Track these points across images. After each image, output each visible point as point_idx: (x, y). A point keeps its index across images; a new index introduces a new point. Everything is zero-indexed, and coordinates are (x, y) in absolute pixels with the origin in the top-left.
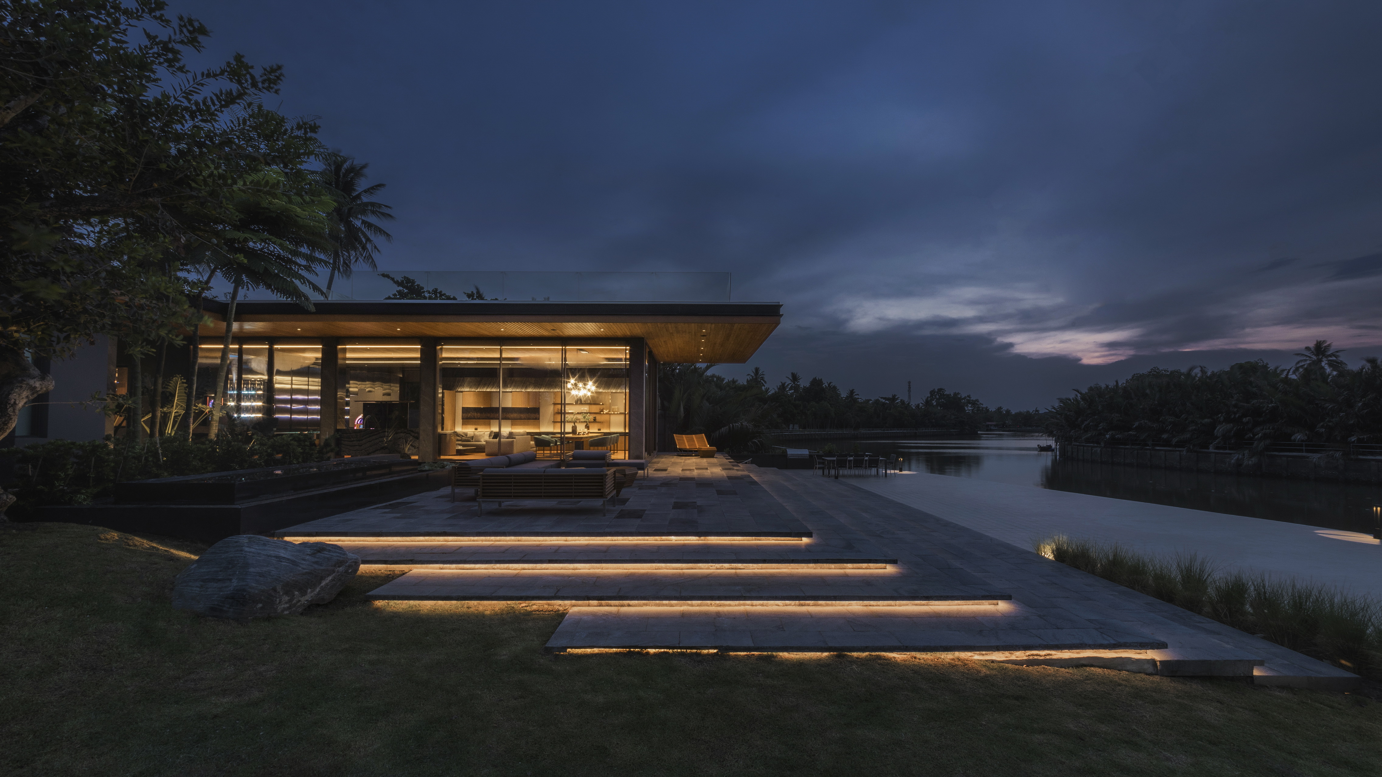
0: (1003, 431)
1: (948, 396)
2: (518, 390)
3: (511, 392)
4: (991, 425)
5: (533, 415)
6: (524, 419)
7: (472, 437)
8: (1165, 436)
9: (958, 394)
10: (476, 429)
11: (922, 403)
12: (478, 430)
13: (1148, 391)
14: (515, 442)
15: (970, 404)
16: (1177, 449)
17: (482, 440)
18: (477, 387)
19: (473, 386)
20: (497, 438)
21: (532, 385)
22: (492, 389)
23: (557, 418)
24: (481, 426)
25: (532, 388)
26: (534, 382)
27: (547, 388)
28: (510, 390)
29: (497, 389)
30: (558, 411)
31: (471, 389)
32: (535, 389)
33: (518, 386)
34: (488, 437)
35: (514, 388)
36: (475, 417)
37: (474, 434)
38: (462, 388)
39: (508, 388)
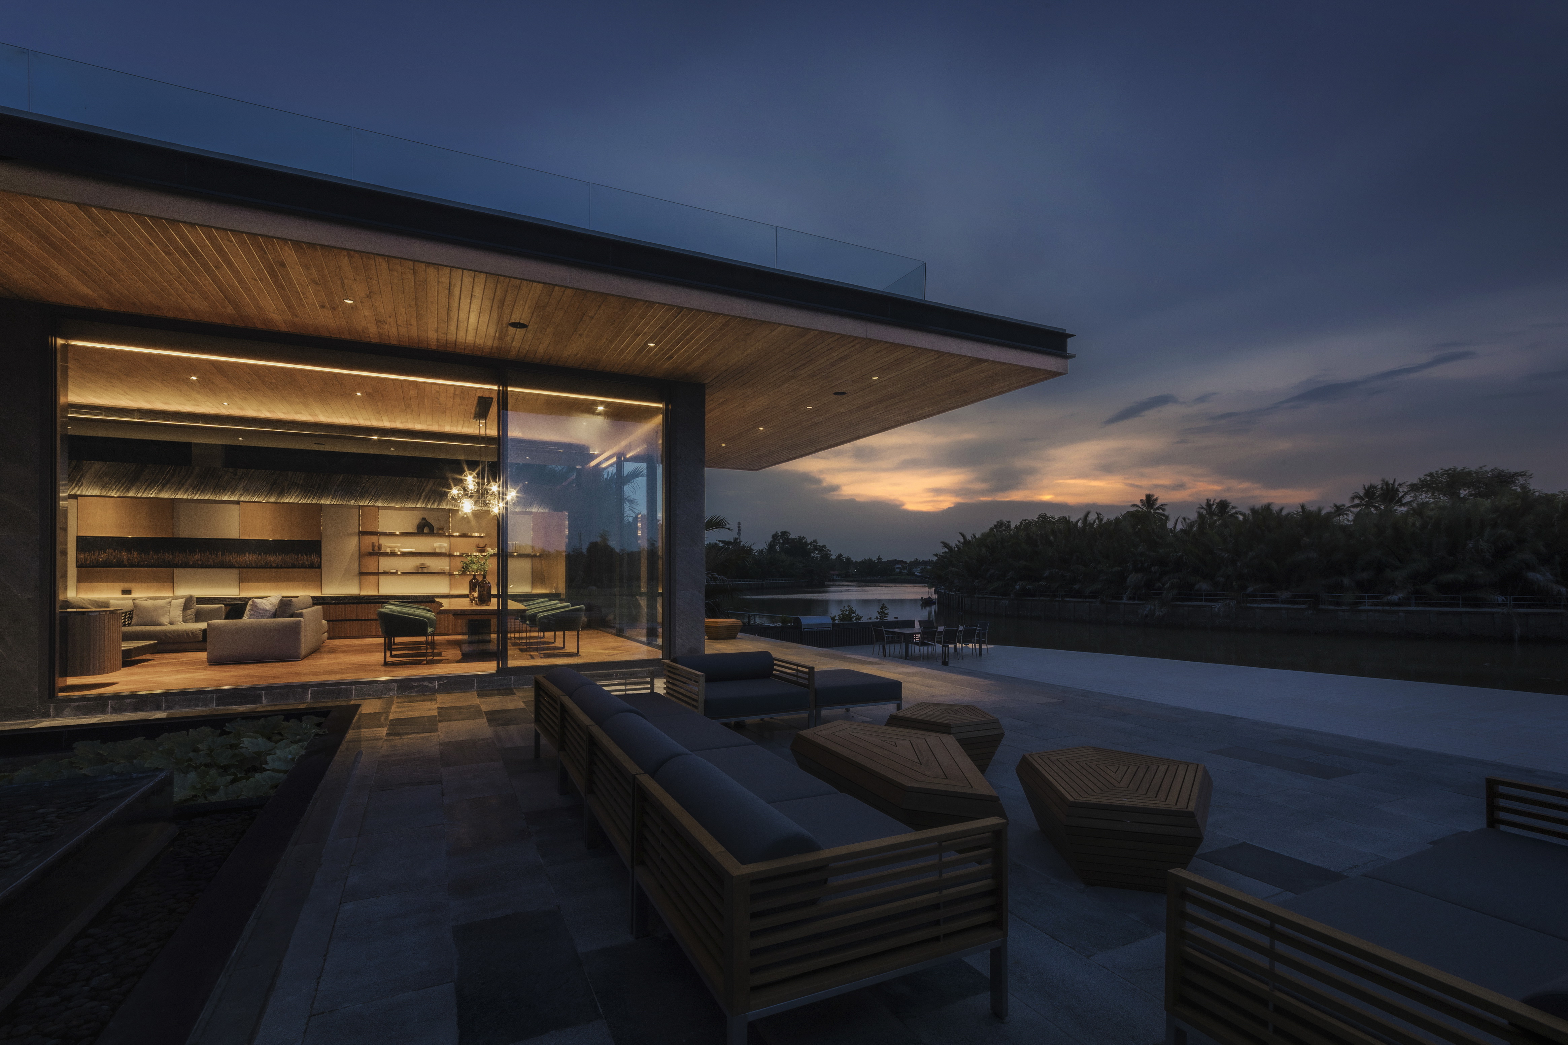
0: (847, 582)
1: (793, 540)
2: (256, 499)
3: (238, 502)
4: (834, 575)
5: (303, 559)
6: (277, 567)
7: (130, 614)
8: (1077, 586)
9: (803, 538)
10: (127, 592)
11: (766, 549)
12: (135, 594)
13: (1052, 538)
14: (303, 624)
15: (817, 550)
16: (1087, 600)
17: (165, 620)
18: (126, 486)
19: (113, 482)
20: (240, 616)
21: (297, 489)
22: (177, 494)
23: (371, 564)
24: (141, 583)
25: (297, 496)
26: (302, 481)
27: (339, 497)
28: (233, 498)
29: (193, 493)
30: (373, 550)
31: (107, 491)
32: (305, 498)
33: (256, 488)
34: (180, 613)
35: (245, 493)
36: (123, 561)
37: (135, 606)
38: (75, 487)
39: (228, 492)
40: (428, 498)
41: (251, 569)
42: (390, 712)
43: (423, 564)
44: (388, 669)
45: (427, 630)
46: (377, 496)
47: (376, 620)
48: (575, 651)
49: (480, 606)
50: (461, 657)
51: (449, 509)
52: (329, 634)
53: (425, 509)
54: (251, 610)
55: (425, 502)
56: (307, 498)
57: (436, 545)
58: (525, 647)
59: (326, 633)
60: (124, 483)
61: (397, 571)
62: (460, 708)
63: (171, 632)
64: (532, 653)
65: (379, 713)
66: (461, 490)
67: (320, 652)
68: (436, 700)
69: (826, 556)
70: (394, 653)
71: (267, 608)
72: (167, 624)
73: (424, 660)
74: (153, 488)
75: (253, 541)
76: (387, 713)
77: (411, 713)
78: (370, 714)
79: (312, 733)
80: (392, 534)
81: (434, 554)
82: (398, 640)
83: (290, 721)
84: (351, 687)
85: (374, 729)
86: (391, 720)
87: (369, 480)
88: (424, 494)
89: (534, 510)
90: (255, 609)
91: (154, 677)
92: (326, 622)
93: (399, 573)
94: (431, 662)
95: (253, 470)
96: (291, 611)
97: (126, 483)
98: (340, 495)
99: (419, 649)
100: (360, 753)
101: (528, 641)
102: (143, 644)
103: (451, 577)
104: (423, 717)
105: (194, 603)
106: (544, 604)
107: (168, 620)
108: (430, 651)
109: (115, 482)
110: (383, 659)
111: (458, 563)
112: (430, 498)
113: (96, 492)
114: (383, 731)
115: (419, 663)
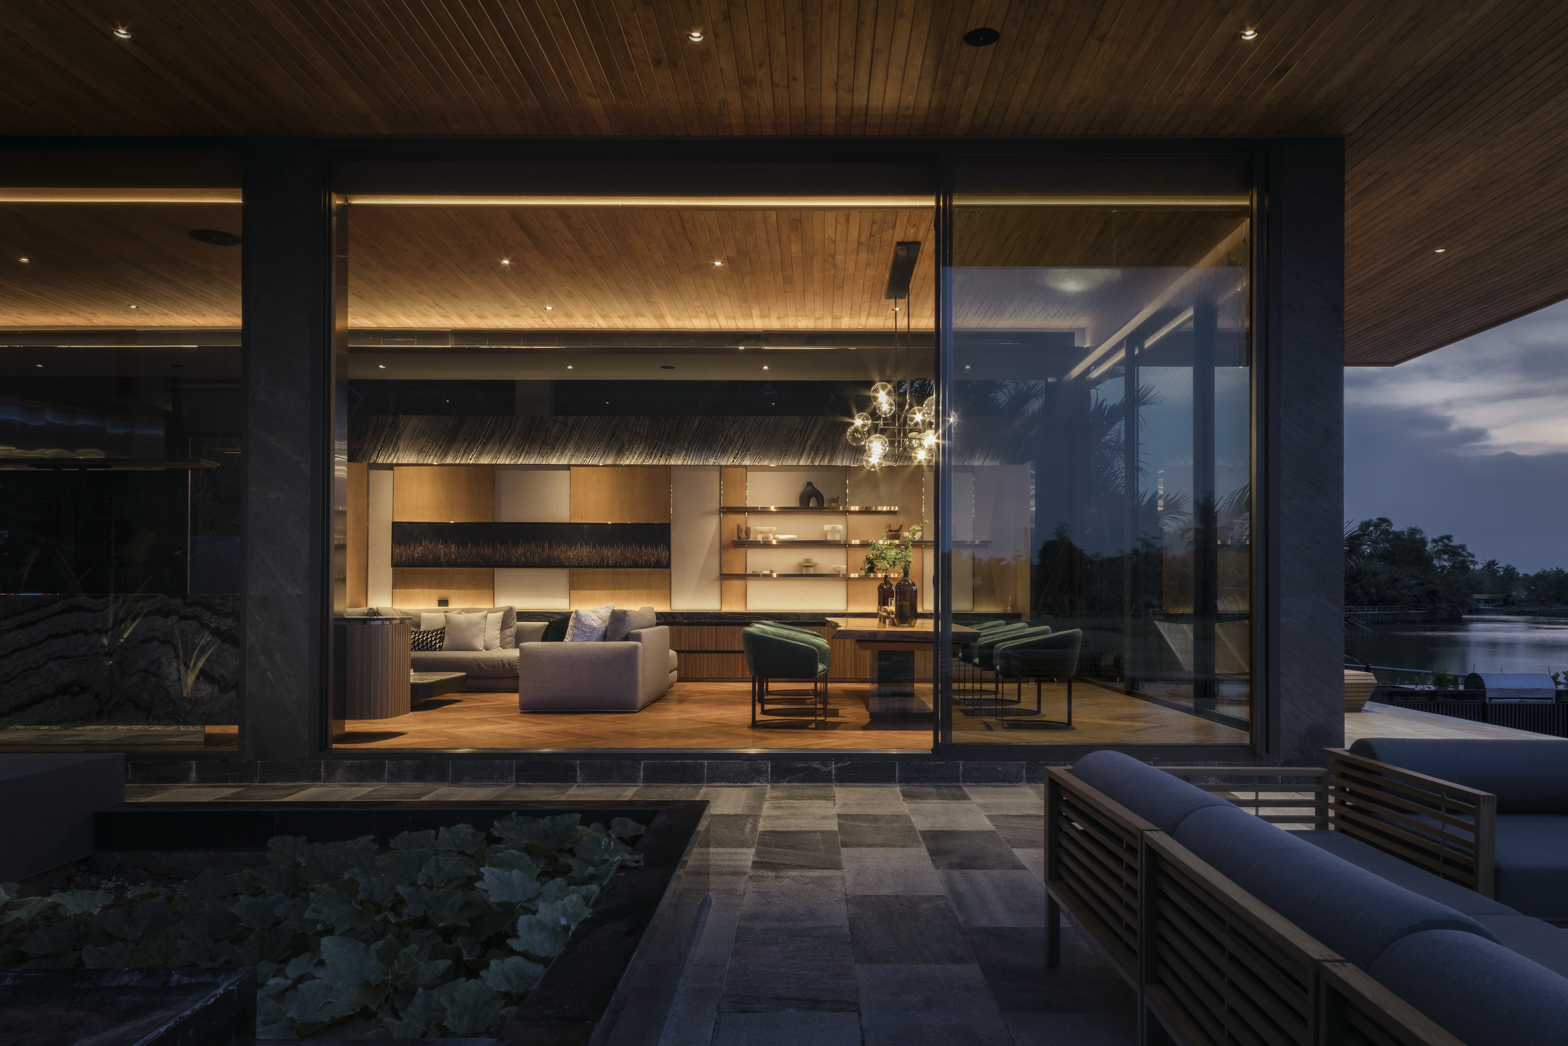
2: (590, 461)
3: (568, 467)
5: (648, 553)
6: (616, 566)
7: (441, 633)
10: (443, 602)
12: (451, 606)
14: (640, 652)
17: (479, 643)
18: (444, 449)
19: (430, 444)
20: (561, 638)
21: (640, 443)
22: (498, 458)
23: (736, 563)
24: (459, 589)
25: (641, 454)
26: (646, 430)
27: (694, 454)
28: (562, 461)
29: (517, 456)
30: (739, 538)
31: (424, 457)
32: (651, 458)
33: (590, 445)
34: (497, 633)
35: (577, 453)
36: (440, 557)
37: (448, 620)
38: (391, 453)
39: (557, 452)
40: (815, 450)
41: (582, 570)
42: (759, 816)
43: (807, 561)
44: (757, 734)
45: (817, 668)
46: (745, 449)
47: (742, 652)
48: (1064, 718)
49: (899, 627)
50: (868, 720)
51: (846, 467)
52: (679, 673)
53: (811, 468)
54: (574, 627)
55: (811, 456)
56: (653, 457)
57: (827, 527)
58: (971, 707)
59: (676, 671)
60: (442, 445)
61: (772, 572)
62: (876, 819)
63: (485, 661)
64: (987, 720)
65: (742, 816)
66: (867, 419)
67: (667, 701)
68: (832, 798)
69: (1462, 567)
70: (768, 707)
71: (595, 625)
72: (481, 648)
73: (812, 722)
74: (472, 451)
75: (585, 526)
76: (756, 817)
77: (793, 821)
78: (729, 816)
79: (614, 863)
80: (765, 511)
81: (823, 544)
82: (773, 686)
83: (592, 826)
84: (701, 763)
85: (733, 850)
86: (763, 833)
87: (733, 423)
88: (809, 442)
89: (977, 462)
90: (579, 626)
91: (457, 727)
92: (675, 653)
93: (775, 575)
94: (824, 726)
95: (587, 417)
96: (625, 631)
97: (444, 445)
98: (695, 450)
99: (803, 701)
100: (705, 903)
101: (975, 697)
102: (448, 677)
103: (849, 582)
104: (815, 832)
105: (513, 619)
106: (999, 630)
107: (482, 643)
108: (820, 706)
109: (432, 444)
110: (751, 717)
111: (861, 556)
112: (818, 449)
113: (412, 460)
114: (747, 856)
115: (803, 726)
